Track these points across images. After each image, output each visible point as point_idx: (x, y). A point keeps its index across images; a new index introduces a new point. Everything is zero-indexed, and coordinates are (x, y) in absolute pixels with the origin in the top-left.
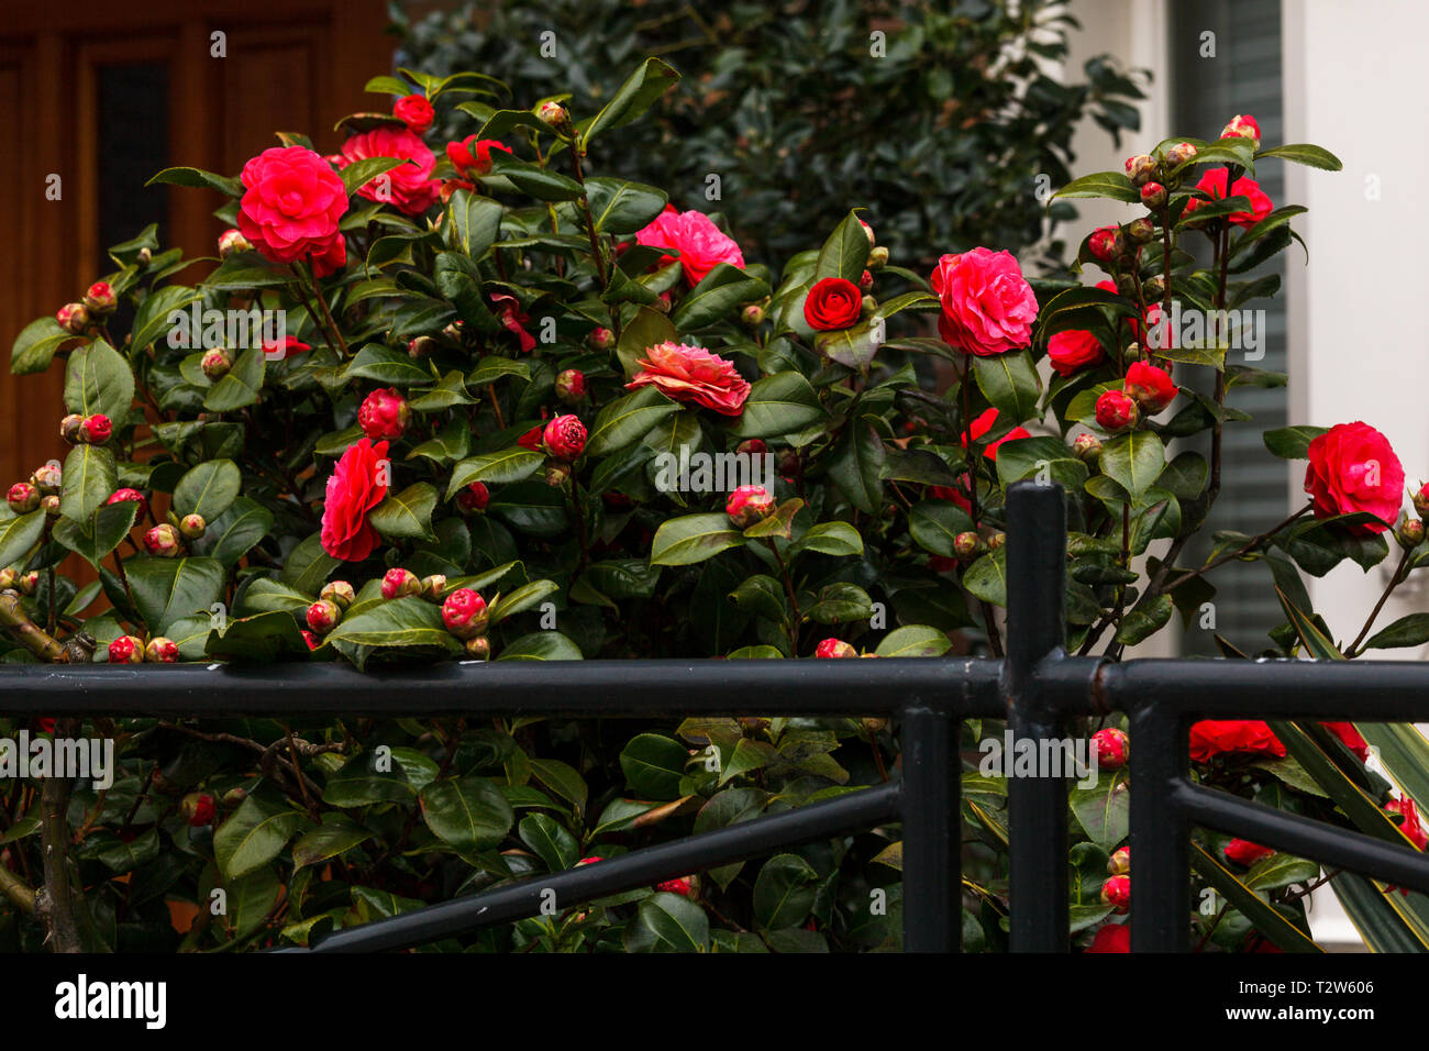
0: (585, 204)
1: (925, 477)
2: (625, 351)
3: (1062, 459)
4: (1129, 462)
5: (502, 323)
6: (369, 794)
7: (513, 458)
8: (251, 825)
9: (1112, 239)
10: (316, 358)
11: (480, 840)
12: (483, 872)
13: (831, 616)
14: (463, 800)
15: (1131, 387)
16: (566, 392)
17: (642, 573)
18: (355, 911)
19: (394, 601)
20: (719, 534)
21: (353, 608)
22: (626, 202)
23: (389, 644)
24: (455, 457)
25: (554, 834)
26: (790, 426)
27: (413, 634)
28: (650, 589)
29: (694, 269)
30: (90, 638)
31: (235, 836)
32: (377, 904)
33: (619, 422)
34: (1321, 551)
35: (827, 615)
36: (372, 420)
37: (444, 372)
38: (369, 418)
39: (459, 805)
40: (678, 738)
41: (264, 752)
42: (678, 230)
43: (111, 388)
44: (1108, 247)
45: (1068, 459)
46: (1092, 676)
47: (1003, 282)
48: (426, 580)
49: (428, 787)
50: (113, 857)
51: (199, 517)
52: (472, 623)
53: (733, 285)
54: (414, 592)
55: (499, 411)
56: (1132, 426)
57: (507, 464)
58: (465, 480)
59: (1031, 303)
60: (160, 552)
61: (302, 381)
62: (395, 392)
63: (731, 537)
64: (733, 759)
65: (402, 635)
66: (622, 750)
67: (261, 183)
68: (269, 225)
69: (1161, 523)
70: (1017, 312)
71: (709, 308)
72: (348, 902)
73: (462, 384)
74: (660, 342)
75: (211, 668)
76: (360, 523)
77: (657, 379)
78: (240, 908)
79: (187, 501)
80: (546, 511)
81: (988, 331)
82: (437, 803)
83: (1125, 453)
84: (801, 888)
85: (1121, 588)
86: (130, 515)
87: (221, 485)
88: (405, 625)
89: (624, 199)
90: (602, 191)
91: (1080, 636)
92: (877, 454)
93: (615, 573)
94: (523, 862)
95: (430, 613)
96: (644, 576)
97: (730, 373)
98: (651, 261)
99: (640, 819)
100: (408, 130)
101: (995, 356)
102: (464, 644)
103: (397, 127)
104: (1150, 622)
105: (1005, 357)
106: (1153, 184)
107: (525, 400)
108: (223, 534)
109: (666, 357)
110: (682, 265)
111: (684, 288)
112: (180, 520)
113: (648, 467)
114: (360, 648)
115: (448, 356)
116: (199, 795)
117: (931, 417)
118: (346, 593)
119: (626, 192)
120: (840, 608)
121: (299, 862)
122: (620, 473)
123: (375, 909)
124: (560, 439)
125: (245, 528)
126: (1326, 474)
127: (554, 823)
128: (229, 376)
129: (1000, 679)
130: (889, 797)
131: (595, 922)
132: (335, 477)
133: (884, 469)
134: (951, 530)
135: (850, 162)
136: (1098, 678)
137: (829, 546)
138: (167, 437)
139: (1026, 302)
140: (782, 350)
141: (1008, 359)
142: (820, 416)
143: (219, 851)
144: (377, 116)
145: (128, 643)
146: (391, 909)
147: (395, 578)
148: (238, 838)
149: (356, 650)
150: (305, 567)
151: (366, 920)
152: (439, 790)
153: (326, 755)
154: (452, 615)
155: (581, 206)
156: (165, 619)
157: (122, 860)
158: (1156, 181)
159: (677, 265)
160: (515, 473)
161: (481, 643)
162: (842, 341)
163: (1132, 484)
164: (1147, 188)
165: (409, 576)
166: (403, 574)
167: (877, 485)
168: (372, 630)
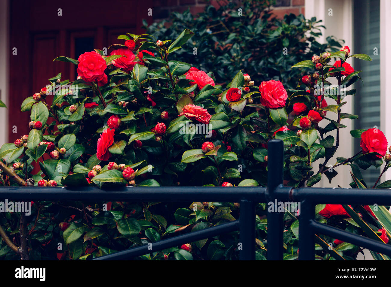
0: (168, 67)
1: (257, 141)
2: (179, 107)
3: (293, 136)
4: (308, 136)
5: (146, 99)
6: (104, 222)
7: (146, 134)
8: (73, 230)
9: (308, 78)
10: (98, 108)
11: (132, 234)
12: (135, 244)
13: (229, 177)
14: (128, 224)
15: (309, 117)
16: (163, 117)
17: (182, 165)
18: (99, 253)
19: (110, 170)
20: (199, 155)
21: (100, 172)
22: (180, 67)
23: (107, 181)
24: (131, 133)
25: (154, 234)
26: (221, 126)
27: (115, 179)
28: (184, 170)
29: (201, 86)
30: (33, 180)
31: (69, 233)
32: (105, 251)
33: (175, 125)
34: (365, 163)
35: (228, 177)
36: (111, 123)
37: (130, 111)
38: (110, 123)
39: (127, 225)
40: (189, 209)
41: (81, 211)
42: (197, 76)
43: (43, 115)
44: (307, 80)
45: (295, 137)
46: (289, 192)
47: (278, 89)
48: (120, 165)
49: (119, 220)
50: (40, 239)
51: (64, 149)
52: (130, 176)
53: (210, 90)
54: (116, 168)
55: (146, 122)
56: (309, 127)
57: (145, 136)
58: (133, 139)
59: (286, 95)
60: (54, 158)
61: (94, 114)
62: (117, 116)
63: (202, 155)
64: (200, 214)
65: (112, 179)
66: (175, 212)
67: (83, 61)
68: (85, 72)
69: (319, 154)
70: (282, 97)
71: (204, 96)
72: (97, 251)
73: (134, 114)
74: (188, 104)
75: (62, 188)
76: (106, 151)
77: (186, 114)
78: (74, 253)
79: (62, 144)
80: (157, 149)
81: (273, 102)
82: (121, 224)
83: (307, 134)
84: (220, 249)
85: (308, 171)
86: (46, 148)
87: (71, 140)
88: (112, 177)
89: (179, 66)
90: (173, 64)
91: (297, 184)
92: (245, 134)
93: (175, 165)
94: (146, 241)
95: (119, 174)
96: (182, 166)
97: (206, 113)
98: (188, 83)
99: (177, 230)
100: (128, 49)
101: (275, 109)
102: (128, 182)
103: (125, 48)
104: (315, 180)
105: (278, 109)
106: (319, 64)
107: (153, 119)
108: (71, 153)
109: (189, 108)
110: (197, 84)
111: (198, 90)
112: (59, 149)
113: (183, 137)
114: (101, 183)
115: (132, 107)
116: (64, 222)
117: (259, 125)
118: (99, 169)
119: (180, 64)
120: (231, 175)
121: (85, 240)
122: (176, 138)
123: (104, 252)
124: (159, 129)
125: (77, 152)
126: (366, 142)
127: (154, 231)
128: (75, 112)
129: (265, 192)
130: (236, 224)
131: (161, 256)
132: (100, 139)
133: (246, 138)
134: (264, 155)
135: (261, 63)
136: (291, 192)
137: (228, 158)
138: (60, 128)
139: (284, 94)
140: (221, 107)
141: (279, 109)
142: (230, 124)
143: (65, 237)
144: (120, 45)
145: (43, 181)
146: (108, 252)
147: (111, 164)
148: (70, 233)
149: (100, 183)
150: (92, 162)
151: (102, 255)
152: (122, 221)
153: (95, 212)
154: (125, 174)
155: (167, 68)
156: (54, 175)
157: (42, 239)
158: (320, 63)
159: (196, 85)
160: (146, 138)
161: (133, 182)
162: (236, 104)
163: (308, 142)
164: (317, 64)
165: (115, 164)
166: (113, 163)
167: (245, 143)
168: (104, 178)
